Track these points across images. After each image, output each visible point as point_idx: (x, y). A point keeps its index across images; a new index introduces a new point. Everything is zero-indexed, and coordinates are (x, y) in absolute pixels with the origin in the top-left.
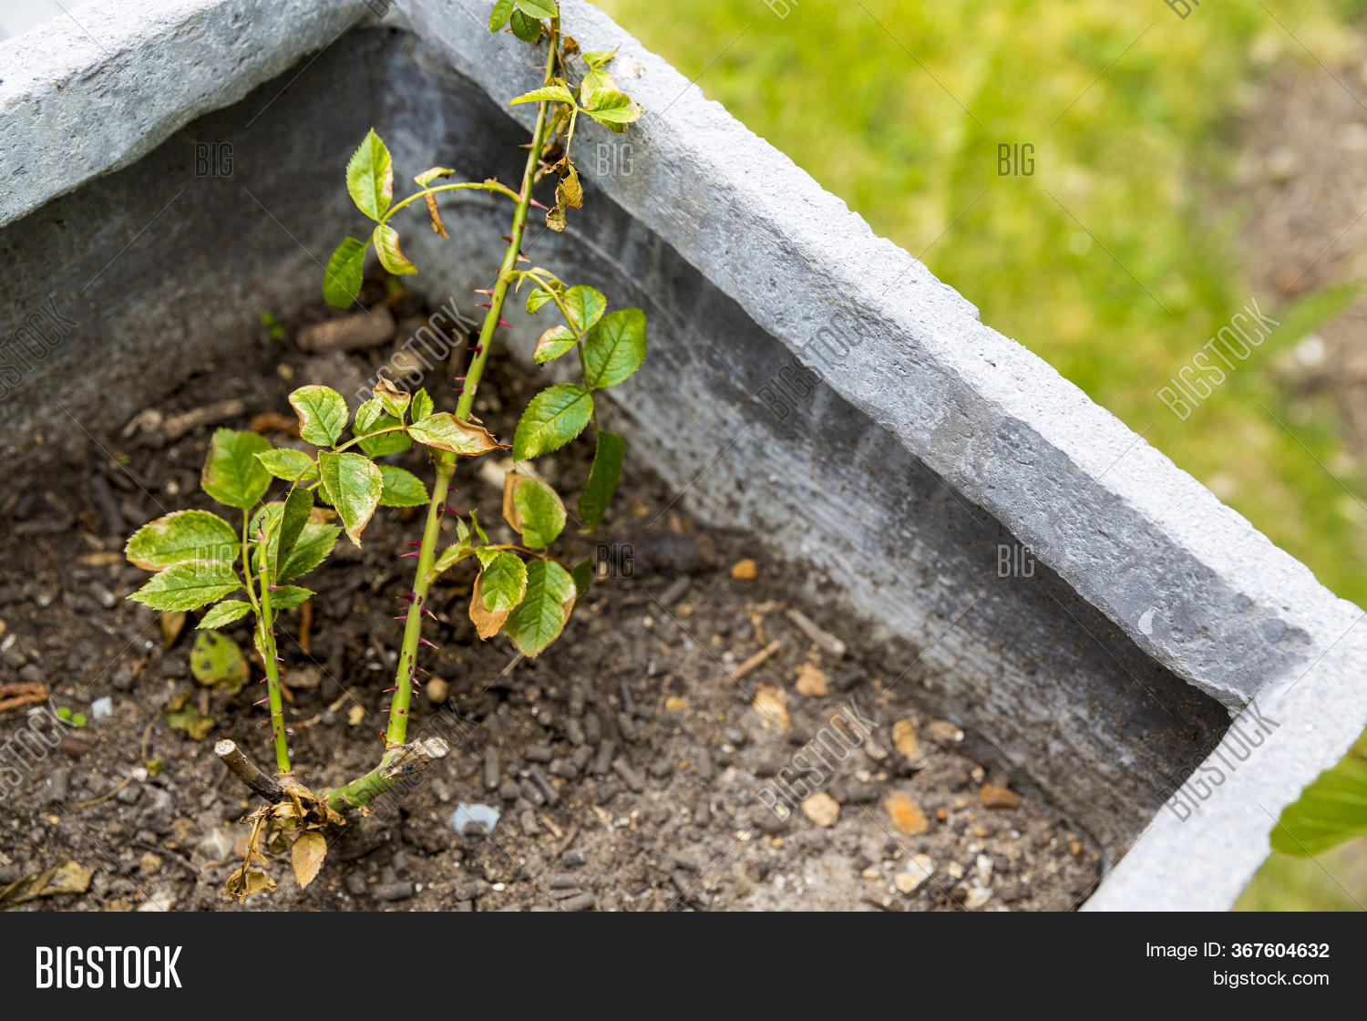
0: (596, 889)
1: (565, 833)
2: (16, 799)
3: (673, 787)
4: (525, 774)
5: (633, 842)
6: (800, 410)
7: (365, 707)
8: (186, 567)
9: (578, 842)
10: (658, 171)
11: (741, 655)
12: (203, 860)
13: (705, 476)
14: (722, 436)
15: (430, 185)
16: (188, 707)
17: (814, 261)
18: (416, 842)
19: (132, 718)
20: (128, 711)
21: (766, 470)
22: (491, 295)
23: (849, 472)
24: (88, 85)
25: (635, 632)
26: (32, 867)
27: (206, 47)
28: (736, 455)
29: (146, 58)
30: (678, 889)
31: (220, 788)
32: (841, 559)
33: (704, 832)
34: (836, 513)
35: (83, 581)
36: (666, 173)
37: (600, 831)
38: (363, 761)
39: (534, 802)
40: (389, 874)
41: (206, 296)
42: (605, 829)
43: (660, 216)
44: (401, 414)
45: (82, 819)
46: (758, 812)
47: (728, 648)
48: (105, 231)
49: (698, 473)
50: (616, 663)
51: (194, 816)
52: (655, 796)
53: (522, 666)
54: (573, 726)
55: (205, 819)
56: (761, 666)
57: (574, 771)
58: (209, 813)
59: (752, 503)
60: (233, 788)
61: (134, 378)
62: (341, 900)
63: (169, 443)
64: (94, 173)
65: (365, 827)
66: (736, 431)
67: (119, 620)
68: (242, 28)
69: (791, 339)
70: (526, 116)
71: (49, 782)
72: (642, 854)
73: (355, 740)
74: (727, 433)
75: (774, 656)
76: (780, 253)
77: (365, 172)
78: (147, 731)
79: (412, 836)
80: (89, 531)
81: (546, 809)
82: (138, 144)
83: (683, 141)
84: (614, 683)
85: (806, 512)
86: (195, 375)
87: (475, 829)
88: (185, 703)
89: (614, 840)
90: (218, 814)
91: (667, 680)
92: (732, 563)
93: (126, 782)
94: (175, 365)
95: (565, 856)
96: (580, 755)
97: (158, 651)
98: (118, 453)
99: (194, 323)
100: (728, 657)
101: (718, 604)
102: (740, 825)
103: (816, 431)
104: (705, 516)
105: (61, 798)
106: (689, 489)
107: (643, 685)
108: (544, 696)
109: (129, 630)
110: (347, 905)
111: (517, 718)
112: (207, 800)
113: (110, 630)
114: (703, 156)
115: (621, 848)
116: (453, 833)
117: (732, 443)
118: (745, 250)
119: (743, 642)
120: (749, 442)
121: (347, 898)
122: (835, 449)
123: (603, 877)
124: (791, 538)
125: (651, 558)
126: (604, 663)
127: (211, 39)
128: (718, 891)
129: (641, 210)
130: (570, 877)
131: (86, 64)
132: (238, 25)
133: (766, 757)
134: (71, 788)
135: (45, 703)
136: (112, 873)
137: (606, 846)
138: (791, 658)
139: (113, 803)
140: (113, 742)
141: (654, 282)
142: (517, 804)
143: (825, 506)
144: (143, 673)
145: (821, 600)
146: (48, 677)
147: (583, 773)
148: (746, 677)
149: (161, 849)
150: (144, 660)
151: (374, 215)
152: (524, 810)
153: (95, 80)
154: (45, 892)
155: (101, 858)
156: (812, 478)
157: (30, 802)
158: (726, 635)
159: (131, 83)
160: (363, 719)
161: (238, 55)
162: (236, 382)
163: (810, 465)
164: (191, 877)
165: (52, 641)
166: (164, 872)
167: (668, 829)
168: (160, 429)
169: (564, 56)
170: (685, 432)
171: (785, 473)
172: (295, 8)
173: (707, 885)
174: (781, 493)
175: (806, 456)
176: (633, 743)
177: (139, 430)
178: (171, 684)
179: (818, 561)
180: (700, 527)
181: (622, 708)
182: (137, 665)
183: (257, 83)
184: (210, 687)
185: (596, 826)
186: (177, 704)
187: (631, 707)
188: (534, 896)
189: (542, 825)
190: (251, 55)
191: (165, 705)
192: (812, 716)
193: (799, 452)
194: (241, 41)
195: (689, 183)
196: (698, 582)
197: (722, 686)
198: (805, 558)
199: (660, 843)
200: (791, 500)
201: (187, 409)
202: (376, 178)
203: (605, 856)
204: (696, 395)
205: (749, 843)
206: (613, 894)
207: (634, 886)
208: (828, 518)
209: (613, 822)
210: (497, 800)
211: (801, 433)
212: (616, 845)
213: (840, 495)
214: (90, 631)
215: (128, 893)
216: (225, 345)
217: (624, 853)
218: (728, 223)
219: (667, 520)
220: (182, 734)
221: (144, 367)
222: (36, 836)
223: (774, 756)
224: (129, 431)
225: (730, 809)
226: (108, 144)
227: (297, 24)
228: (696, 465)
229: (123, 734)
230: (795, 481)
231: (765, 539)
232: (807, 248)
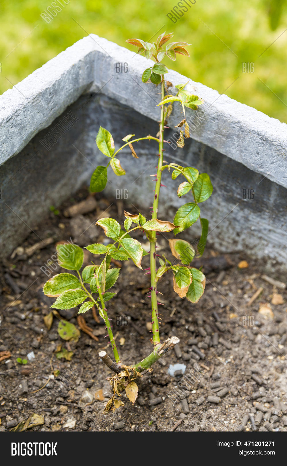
0: (227, 385)
1: (211, 369)
2: (9, 395)
3: (241, 345)
4: (191, 350)
5: (234, 367)
6: (265, 200)
7: (124, 338)
8: (68, 293)
9: (215, 371)
10: (208, 122)
11: (250, 295)
12: (83, 403)
13: (223, 234)
14: (231, 217)
15: (129, 141)
16: (63, 349)
17: (275, 141)
18: (157, 382)
19: (43, 357)
20: (41, 355)
21: (249, 226)
22: (156, 176)
23: (285, 219)
24: (8, 124)
25: (211, 294)
26: (21, 419)
27: (41, 106)
28: (237, 223)
29: (24, 112)
30: (255, 380)
31: (82, 377)
32: (282, 253)
33: (257, 359)
34: (279, 236)
35: (11, 312)
36: (212, 122)
37: (221, 365)
38: (129, 357)
39: (196, 359)
40: (152, 395)
41: (35, 202)
42: (223, 364)
43: (209, 139)
44: (137, 222)
45: (36, 397)
46: (273, 348)
47: (244, 293)
48: (5, 181)
49: (220, 234)
50: (208, 306)
51: (75, 389)
52: (237, 349)
53: (176, 312)
54: (202, 330)
55: (80, 389)
56: (258, 298)
57: (206, 346)
58: (80, 386)
59: (243, 240)
60: (87, 376)
61: (13, 236)
62: (137, 408)
63: (29, 257)
64: (9, 157)
65: (142, 379)
66: (236, 214)
67: (27, 324)
68: (52, 98)
69: (266, 172)
70: (151, 114)
71: (20, 386)
72: (238, 371)
73: (124, 350)
74: (233, 215)
75: (261, 293)
76: (261, 141)
77: (102, 141)
78: (51, 361)
79: (156, 380)
80: (7, 294)
81: (201, 361)
82: (22, 144)
83: (218, 109)
84: (210, 313)
85: (266, 238)
86: (32, 232)
87: (179, 373)
88: (61, 348)
89: (227, 367)
90: (83, 386)
91: (228, 308)
92: (238, 263)
93: (48, 381)
94: (25, 229)
95: (213, 376)
96: (207, 339)
97: (45, 332)
98: (11, 265)
99: (31, 213)
100: (246, 296)
101: (236, 279)
102: (269, 354)
103: (272, 206)
104: (223, 249)
105: (27, 391)
106: (217, 240)
107: (221, 311)
108: (187, 322)
109: (33, 326)
110: (140, 409)
111: (180, 331)
112: (78, 382)
113: (26, 328)
114: (226, 113)
115: (231, 370)
116: (170, 376)
117: (235, 219)
118: (245, 144)
119: (249, 290)
120: (242, 217)
121: (139, 407)
122: (279, 211)
123: (229, 381)
124: (260, 249)
125: (211, 266)
126: (204, 307)
127: (43, 103)
128: (268, 379)
129: (201, 138)
130: (218, 383)
131: (7, 116)
132: (51, 96)
133: (269, 328)
134: (29, 386)
135: (10, 358)
136: (50, 415)
137: (225, 371)
138: (266, 293)
139: (46, 389)
140: (38, 367)
141: (201, 166)
142: (190, 361)
143: (274, 234)
144: (42, 341)
145: (273, 270)
146: (9, 348)
147: (210, 346)
148: (254, 302)
149: (66, 403)
150: (41, 336)
151: (109, 155)
152: (194, 363)
153: (10, 122)
154: (29, 427)
155: (45, 411)
156: (269, 225)
157: (15, 395)
158: (242, 289)
159: (20, 122)
160: (125, 342)
161: (50, 108)
162: (48, 232)
163: (268, 220)
164: (79, 411)
165: (6, 335)
166: (69, 411)
167: (244, 360)
168: (24, 253)
169: (167, 88)
170: (214, 219)
171: (258, 226)
172: (67, 88)
173: (265, 377)
174: (256, 233)
175: (266, 217)
176: (223, 332)
177: (17, 255)
178: (53, 343)
179: (272, 256)
180: (222, 253)
181: (216, 321)
182: (39, 338)
183: (55, 118)
184: (68, 341)
185: (220, 364)
186: (59, 349)
187: (219, 319)
188: (207, 393)
189: (201, 367)
190: (54, 107)
191: (54, 351)
192: (280, 311)
193: (263, 216)
194: (51, 102)
195: (221, 124)
196: (228, 272)
197: (247, 307)
198: (266, 256)
199: (243, 366)
200: (260, 235)
201: (32, 245)
202: (107, 142)
203: (226, 374)
204: (219, 204)
205: (273, 360)
206: (233, 387)
207: (240, 382)
208: (276, 238)
209: (225, 361)
210: (182, 361)
211: (264, 209)
212: (229, 369)
213: (281, 229)
214: (19, 330)
215: (58, 422)
216: (39, 220)
217: (232, 371)
218: (239, 135)
219: (210, 253)
220: (63, 360)
221: (16, 231)
222: (20, 407)
223: (272, 328)
224: (13, 256)
225: (263, 349)
226: (13, 146)
227: (67, 94)
228: (219, 230)
229: (41, 364)
230: (262, 228)
231: (249, 252)
232: (271, 137)
